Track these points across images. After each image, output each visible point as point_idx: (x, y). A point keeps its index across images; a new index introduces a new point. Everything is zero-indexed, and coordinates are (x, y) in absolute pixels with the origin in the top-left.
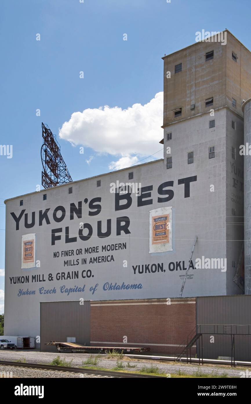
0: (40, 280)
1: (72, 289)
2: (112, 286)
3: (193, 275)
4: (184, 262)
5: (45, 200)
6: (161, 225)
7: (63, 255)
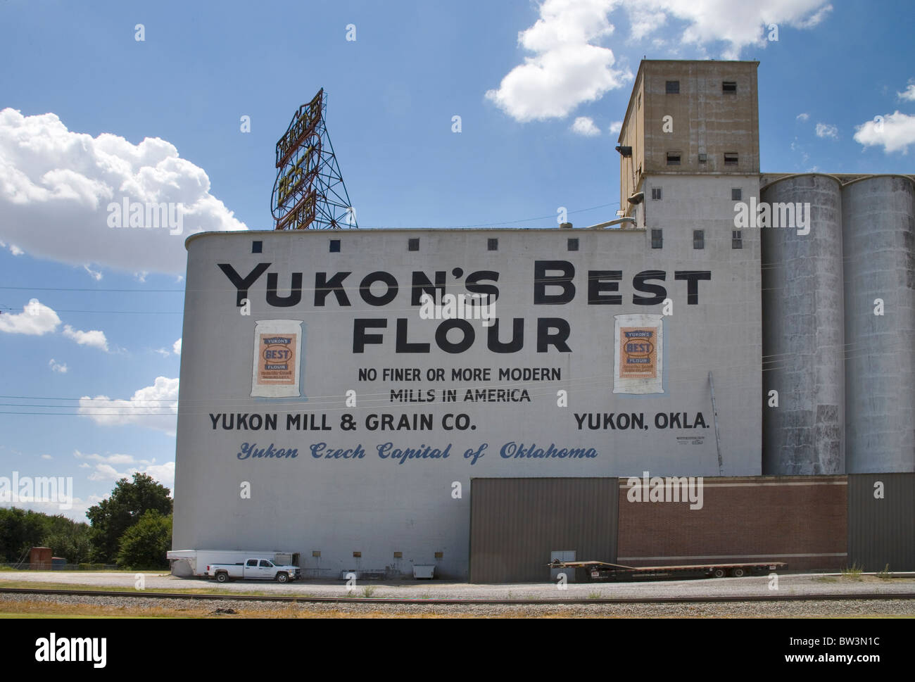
0: (315, 426)
1: (414, 451)
2: (523, 449)
3: (703, 438)
4: (685, 415)
5: (335, 254)
6: (641, 346)
7: (388, 378)
